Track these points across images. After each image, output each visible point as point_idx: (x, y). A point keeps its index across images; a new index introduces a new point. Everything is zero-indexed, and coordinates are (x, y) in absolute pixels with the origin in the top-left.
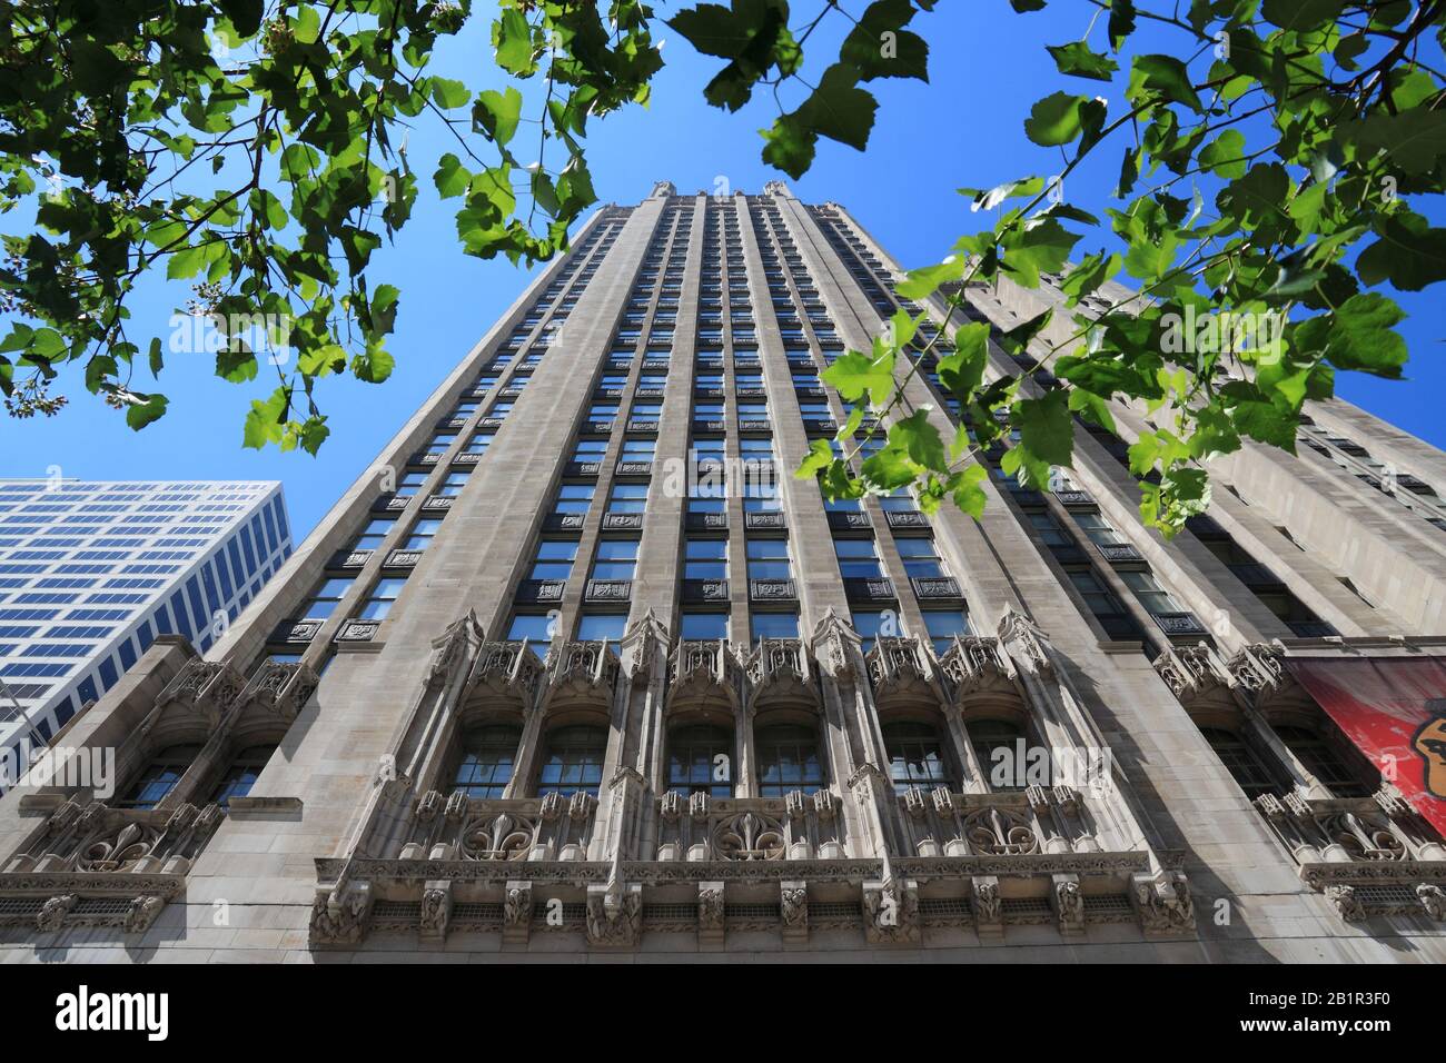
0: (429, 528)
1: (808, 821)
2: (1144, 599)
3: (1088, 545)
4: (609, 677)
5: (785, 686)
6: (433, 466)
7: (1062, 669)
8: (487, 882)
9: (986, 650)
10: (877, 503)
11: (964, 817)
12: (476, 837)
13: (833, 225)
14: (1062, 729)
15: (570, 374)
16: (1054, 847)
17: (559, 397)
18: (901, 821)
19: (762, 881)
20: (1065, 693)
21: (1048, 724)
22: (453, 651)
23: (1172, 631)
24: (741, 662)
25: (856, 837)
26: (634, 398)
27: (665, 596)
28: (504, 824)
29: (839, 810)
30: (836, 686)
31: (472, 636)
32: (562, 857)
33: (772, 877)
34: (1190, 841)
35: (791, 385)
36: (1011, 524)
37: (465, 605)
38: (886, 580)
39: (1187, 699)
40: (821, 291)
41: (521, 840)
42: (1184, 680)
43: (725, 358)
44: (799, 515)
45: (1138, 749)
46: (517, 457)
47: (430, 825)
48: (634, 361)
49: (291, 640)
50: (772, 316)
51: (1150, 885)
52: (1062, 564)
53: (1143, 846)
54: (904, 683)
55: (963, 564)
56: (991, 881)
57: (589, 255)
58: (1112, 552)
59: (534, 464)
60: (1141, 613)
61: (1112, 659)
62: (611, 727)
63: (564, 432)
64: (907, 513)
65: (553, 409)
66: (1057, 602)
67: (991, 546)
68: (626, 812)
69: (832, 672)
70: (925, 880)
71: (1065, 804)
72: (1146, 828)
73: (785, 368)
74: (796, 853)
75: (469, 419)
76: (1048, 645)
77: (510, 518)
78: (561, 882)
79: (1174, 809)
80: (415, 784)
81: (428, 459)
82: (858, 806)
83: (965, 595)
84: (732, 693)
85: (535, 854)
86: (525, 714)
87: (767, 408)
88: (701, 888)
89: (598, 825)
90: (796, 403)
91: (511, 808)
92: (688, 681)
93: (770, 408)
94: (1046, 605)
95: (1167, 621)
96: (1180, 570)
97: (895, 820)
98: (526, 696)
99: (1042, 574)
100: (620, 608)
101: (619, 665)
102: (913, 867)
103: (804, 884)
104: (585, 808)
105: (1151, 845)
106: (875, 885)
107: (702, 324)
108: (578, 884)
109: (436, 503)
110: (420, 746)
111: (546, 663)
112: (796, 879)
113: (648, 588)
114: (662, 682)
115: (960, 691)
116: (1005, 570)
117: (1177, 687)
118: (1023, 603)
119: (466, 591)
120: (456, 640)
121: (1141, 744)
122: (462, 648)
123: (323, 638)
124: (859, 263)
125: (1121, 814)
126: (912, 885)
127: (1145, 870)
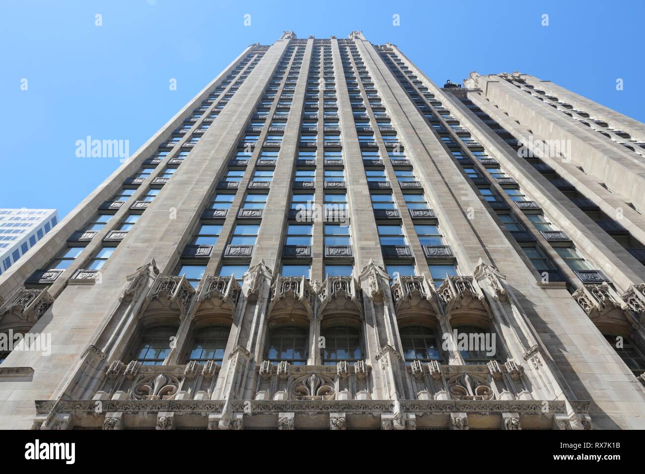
0: (133, 219)
1: (350, 380)
2: (570, 262)
3: (535, 231)
4: (234, 297)
5: (341, 303)
6: (139, 185)
7: (513, 296)
8: (146, 413)
9: (466, 283)
10: (405, 204)
11: (447, 379)
12: (143, 388)
13: (389, 56)
14: (512, 329)
15: (224, 134)
16: (505, 396)
17: (217, 146)
18: (408, 381)
19: (319, 413)
20: (514, 309)
21: (503, 326)
22: (139, 282)
23: (587, 280)
24: (315, 290)
25: (379, 389)
26: (263, 147)
27: (272, 254)
28: (161, 380)
29: (370, 373)
30: (372, 302)
31: (152, 274)
32: (196, 398)
33: (324, 410)
34: (595, 399)
35: (357, 140)
36: (486, 216)
37: (150, 257)
38: (408, 247)
39: (594, 316)
40: (379, 90)
41: (171, 390)
42: (592, 304)
43: (319, 126)
44: (357, 210)
45: (561, 344)
46: (190, 178)
47: (113, 380)
48: (264, 128)
49: (42, 281)
50: (349, 103)
51: (566, 422)
52: (518, 242)
53: (562, 397)
54: (414, 302)
55: (455, 237)
56: (462, 416)
57: (242, 72)
58: (550, 236)
59: (198, 181)
60: (567, 270)
61: (545, 291)
62: (233, 324)
63: (218, 164)
64: (422, 210)
65: (213, 152)
66: (511, 259)
67: (473, 228)
68: (237, 371)
69: (370, 295)
70: (421, 414)
71: (512, 373)
72: (564, 388)
73: (354, 131)
74: (341, 397)
75: (163, 160)
76: (505, 282)
77: (182, 210)
78: (192, 413)
79: (584, 379)
80: (107, 357)
81: (136, 181)
82: (381, 370)
83: (455, 255)
84: (308, 306)
85: (179, 396)
86: (181, 318)
87: (342, 153)
88: (280, 416)
89: (219, 380)
90: (359, 150)
91: (167, 372)
92: (282, 298)
93: (344, 154)
94: (505, 261)
95: (584, 275)
96: (593, 245)
97: (404, 379)
98: (182, 308)
99: (504, 244)
100: (244, 261)
101: (240, 290)
102: (413, 406)
103: (344, 415)
104: (212, 370)
105: (567, 398)
106: (389, 416)
107: (306, 108)
108: (203, 414)
109: (139, 205)
110: (113, 336)
111: (196, 290)
112: (339, 412)
113: (262, 249)
114: (266, 300)
115: (449, 307)
116: (481, 242)
117: (587, 308)
118: (491, 260)
119: (151, 250)
120: (142, 276)
121: (563, 340)
122: (145, 281)
123: (62, 279)
124: (403, 77)
125: (548, 380)
126: (412, 416)
127: (563, 413)
